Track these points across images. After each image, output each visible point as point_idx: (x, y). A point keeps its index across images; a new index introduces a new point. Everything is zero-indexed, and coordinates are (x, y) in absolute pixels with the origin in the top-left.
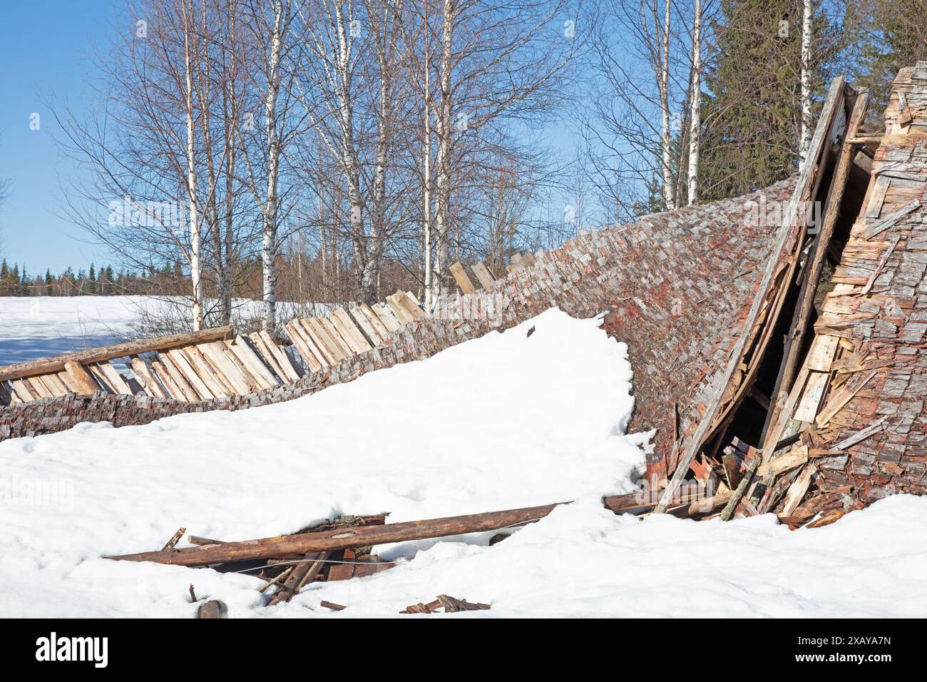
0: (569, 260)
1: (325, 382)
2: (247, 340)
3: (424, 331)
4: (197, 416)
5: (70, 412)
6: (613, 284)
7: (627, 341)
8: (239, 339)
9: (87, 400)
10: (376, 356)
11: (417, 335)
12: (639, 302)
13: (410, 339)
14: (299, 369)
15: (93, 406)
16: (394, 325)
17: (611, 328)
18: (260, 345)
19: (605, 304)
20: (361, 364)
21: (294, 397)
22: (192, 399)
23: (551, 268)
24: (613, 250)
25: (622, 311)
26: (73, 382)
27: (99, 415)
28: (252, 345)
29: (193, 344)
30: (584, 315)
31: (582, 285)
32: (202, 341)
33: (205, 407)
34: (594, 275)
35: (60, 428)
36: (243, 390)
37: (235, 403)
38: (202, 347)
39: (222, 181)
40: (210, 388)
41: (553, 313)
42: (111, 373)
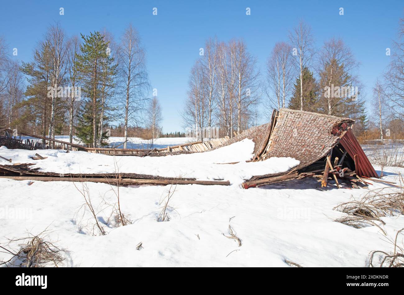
0: (250, 131)
1: (215, 149)
2: (204, 143)
3: (229, 142)
4: (197, 153)
5: (180, 153)
6: (255, 134)
7: (255, 142)
8: (203, 143)
9: (182, 151)
10: (222, 145)
11: (228, 142)
12: (257, 137)
13: (227, 143)
14: (212, 148)
15: (183, 152)
16: (226, 141)
17: (253, 141)
18: (206, 144)
19: (253, 137)
20: (220, 146)
21: (210, 151)
22: (196, 151)
23: (247, 132)
24: (256, 130)
25: (255, 138)
26: (180, 149)
27: (184, 153)
28: (205, 144)
29: (197, 144)
30: (250, 139)
31: (251, 135)
32: (198, 143)
33: (198, 152)
34: (253, 133)
35: (179, 154)
36: (204, 150)
37: (202, 152)
38: (198, 144)
39: (202, 117)
40: (199, 150)
41: (247, 139)
42: (185, 148)
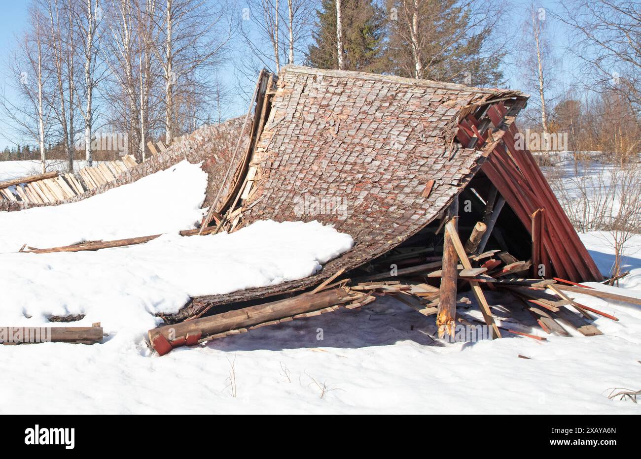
0: (194, 139)
1: (94, 194)
2: (63, 177)
3: (134, 171)
4: (42, 208)
6: (209, 149)
7: (209, 173)
8: (60, 177)
10: (115, 183)
11: (131, 173)
12: (216, 156)
13: (129, 175)
14: (85, 189)
16: (125, 169)
17: (204, 168)
18: (69, 180)
19: (204, 157)
20: (109, 185)
21: (81, 200)
22: (41, 202)
23: (187, 143)
24: (212, 134)
25: (209, 160)
27: (3, 209)
28: (66, 180)
29: (41, 179)
30: (195, 162)
31: (197, 150)
32: (45, 178)
33: (45, 205)
34: (202, 145)
36: (61, 199)
37: (58, 203)
38: (45, 181)
39: (68, 104)
40: (48, 197)
41: (185, 162)
42: (8, 192)
